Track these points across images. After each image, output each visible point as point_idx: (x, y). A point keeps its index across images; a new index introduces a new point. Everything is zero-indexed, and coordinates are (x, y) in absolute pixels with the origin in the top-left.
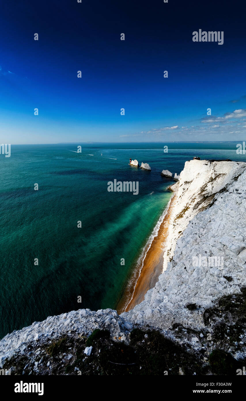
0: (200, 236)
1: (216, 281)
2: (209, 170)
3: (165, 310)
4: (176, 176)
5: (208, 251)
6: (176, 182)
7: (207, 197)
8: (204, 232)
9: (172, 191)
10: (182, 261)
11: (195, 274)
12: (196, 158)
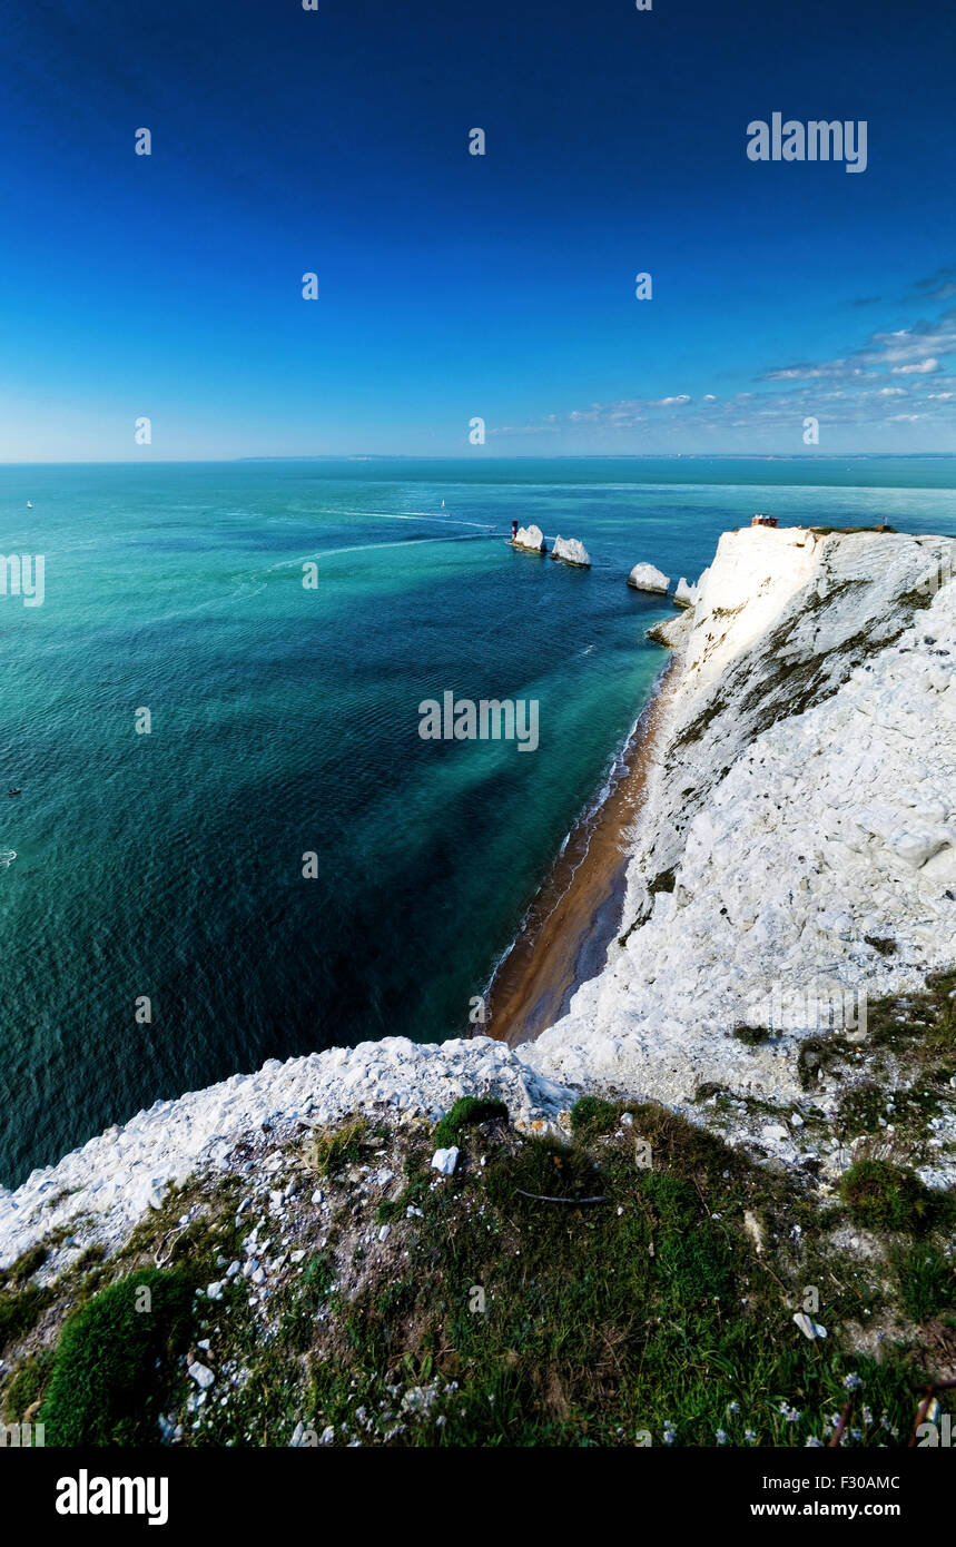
2: (807, 565)
4: (682, 588)
6: (683, 608)
7: (795, 665)
8: (797, 790)
9: (666, 644)
10: (711, 887)
11: (761, 931)
12: (761, 522)
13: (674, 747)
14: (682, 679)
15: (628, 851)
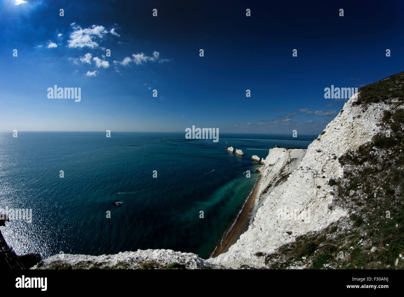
0: (275, 205)
1: (281, 235)
2: (286, 155)
3: (239, 257)
4: (263, 160)
6: (263, 164)
7: (285, 176)
8: (278, 202)
9: (260, 172)
10: (259, 224)
11: (267, 233)
12: (277, 147)
14: (263, 180)
15: (250, 218)
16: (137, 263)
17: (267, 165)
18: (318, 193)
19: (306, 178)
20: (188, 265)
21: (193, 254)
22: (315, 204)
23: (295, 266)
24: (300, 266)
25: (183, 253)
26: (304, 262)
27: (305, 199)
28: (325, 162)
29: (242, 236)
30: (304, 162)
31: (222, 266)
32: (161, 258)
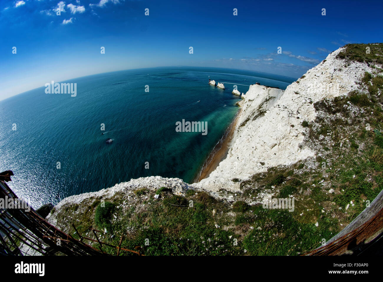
0: (252, 137)
1: (255, 165)
2: (265, 93)
3: (218, 182)
4: (243, 95)
5: (254, 147)
6: (243, 99)
7: (263, 112)
8: (255, 134)
9: (239, 106)
10: (237, 153)
11: (243, 161)
12: (257, 84)
13: (240, 127)
14: (242, 113)
15: (229, 148)
16: (131, 191)
17: (247, 100)
18: (291, 131)
19: (281, 115)
20: (174, 189)
21: (179, 179)
22: (287, 141)
23: (265, 193)
24: (269, 194)
25: (169, 178)
26: (272, 191)
27: (278, 135)
28: (301, 104)
29: (221, 164)
30: (282, 101)
31: (203, 189)
32: (151, 184)
